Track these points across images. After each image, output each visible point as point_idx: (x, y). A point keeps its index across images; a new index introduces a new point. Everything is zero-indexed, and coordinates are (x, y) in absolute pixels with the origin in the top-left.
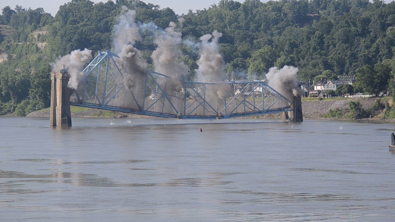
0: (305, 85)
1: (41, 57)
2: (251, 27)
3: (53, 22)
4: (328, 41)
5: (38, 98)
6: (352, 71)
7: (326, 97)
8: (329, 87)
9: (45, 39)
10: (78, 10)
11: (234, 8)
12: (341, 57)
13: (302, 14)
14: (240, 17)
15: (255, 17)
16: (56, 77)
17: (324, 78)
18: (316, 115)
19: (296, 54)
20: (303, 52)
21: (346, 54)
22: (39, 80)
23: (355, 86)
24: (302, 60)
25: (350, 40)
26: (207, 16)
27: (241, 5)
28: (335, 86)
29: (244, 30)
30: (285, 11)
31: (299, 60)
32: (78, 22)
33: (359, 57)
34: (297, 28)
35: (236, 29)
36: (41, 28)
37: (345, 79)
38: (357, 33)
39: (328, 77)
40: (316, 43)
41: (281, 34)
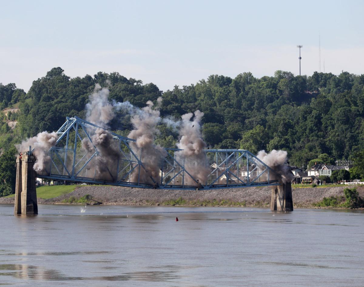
0: (297, 170)
1: (12, 137)
2: (242, 105)
3: (25, 99)
4: (326, 122)
5: (5, 182)
6: (352, 155)
7: (320, 184)
8: (324, 173)
9: (16, 117)
10: (53, 86)
11: (224, 84)
12: (340, 140)
13: (299, 91)
14: (230, 94)
15: (247, 94)
16: (22, 160)
17: (319, 163)
18: (308, 204)
19: (290, 136)
20: (299, 133)
21: (346, 136)
22: (6, 163)
23: (352, 171)
24: (297, 142)
25: (350, 121)
26: (195, 93)
27: (233, 81)
28: (331, 172)
29: (234, 108)
30: (281, 88)
31: (294, 142)
32: (52, 98)
33: (360, 139)
34: (293, 106)
35: (226, 107)
36: (12, 105)
37: (344, 164)
38: (358, 113)
39: (325, 161)
40: (313, 124)
41: (276, 113)
